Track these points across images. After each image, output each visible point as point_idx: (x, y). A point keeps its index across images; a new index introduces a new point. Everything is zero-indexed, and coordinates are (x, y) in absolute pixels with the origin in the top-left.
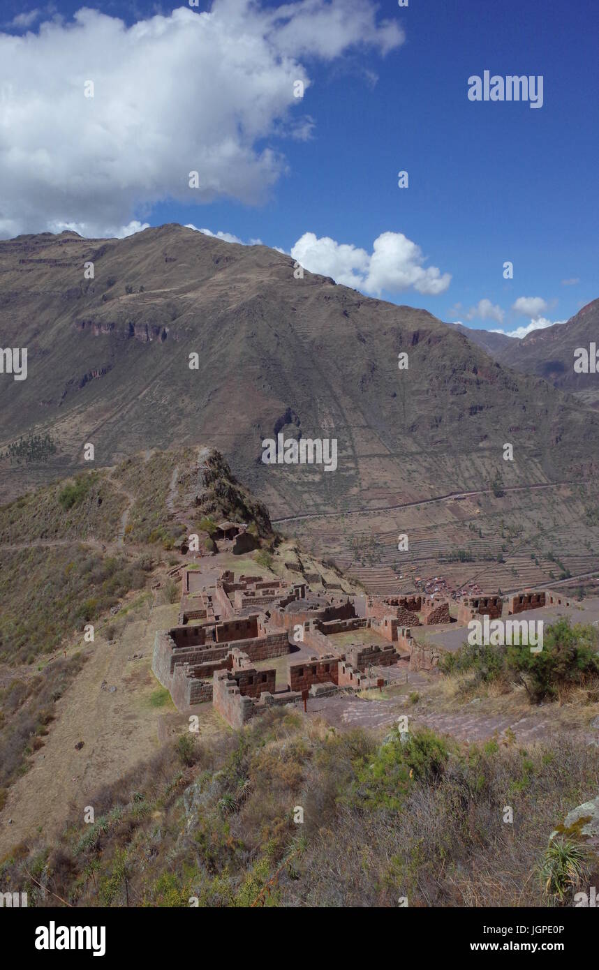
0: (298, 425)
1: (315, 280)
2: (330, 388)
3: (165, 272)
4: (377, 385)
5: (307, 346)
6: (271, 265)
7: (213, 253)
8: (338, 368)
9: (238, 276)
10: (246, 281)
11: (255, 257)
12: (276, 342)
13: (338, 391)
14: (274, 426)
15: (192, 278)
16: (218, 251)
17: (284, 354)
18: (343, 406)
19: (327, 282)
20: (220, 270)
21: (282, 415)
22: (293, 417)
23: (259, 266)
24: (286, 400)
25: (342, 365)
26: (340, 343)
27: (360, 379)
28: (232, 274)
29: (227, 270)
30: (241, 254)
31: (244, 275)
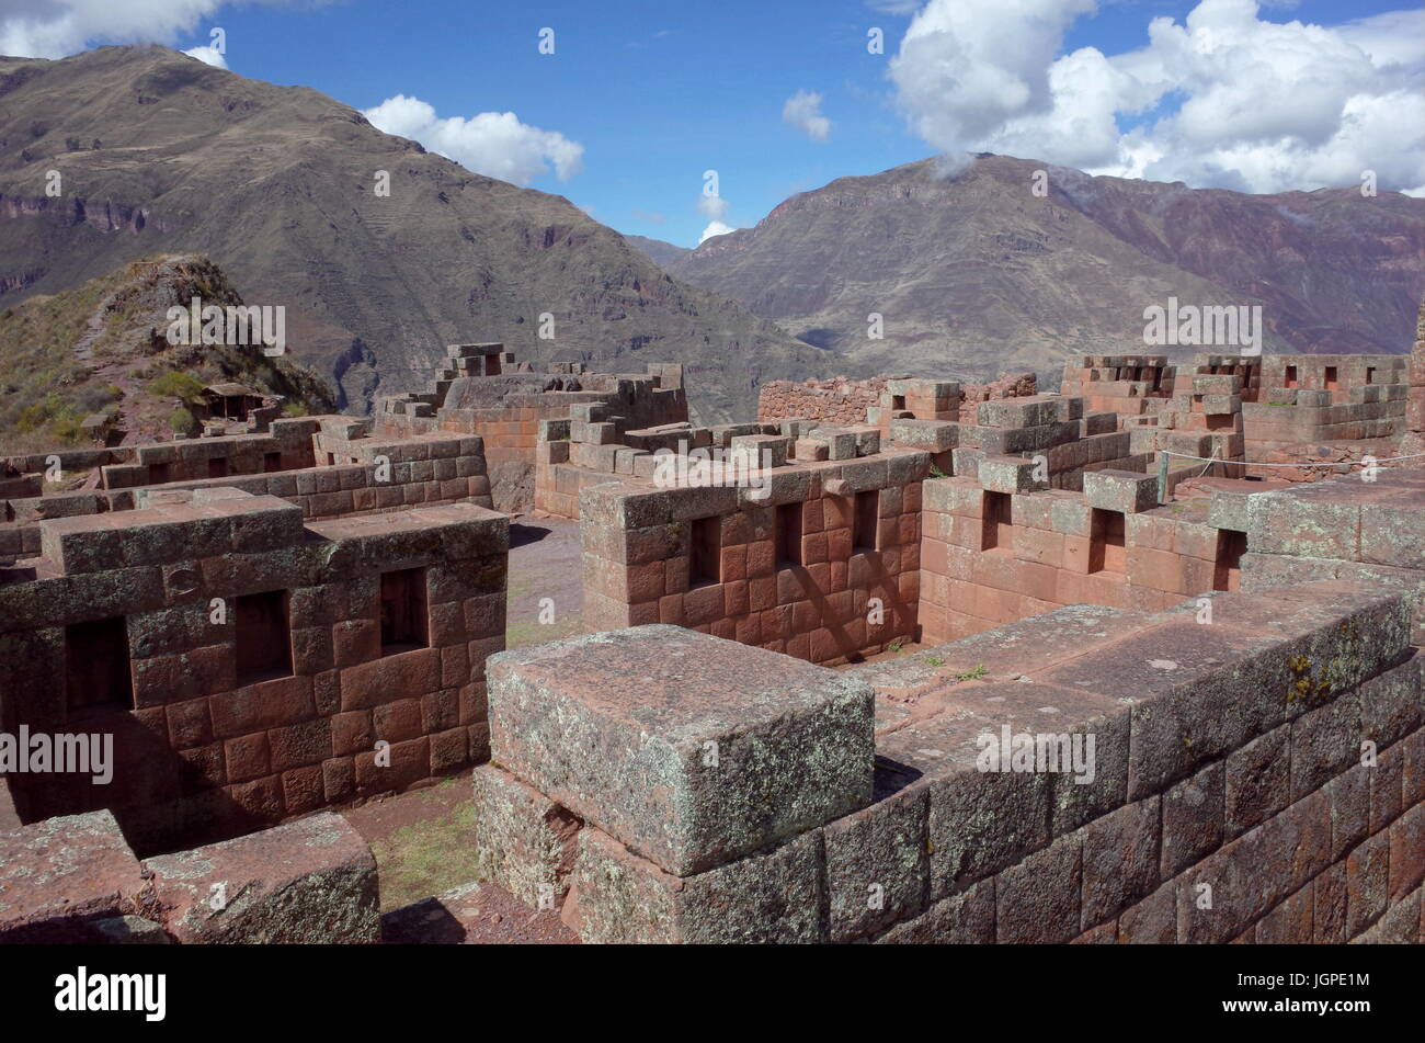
0: (373, 364)
1: (393, 145)
2: (422, 308)
3: (138, 120)
4: (495, 306)
5: (383, 246)
6: (321, 119)
7: (224, 94)
8: (434, 280)
9: (268, 133)
10: (281, 140)
11: (294, 104)
12: (332, 237)
13: (435, 314)
14: (333, 367)
15: (188, 132)
16: (231, 92)
17: (347, 255)
18: (442, 335)
19: (412, 149)
20: (236, 122)
21: (346, 349)
22: (365, 352)
23: (301, 119)
24: (351, 327)
25: (439, 275)
26: (435, 241)
27: (468, 296)
28: (257, 128)
29: (248, 123)
30: (271, 98)
31: (276, 132)
